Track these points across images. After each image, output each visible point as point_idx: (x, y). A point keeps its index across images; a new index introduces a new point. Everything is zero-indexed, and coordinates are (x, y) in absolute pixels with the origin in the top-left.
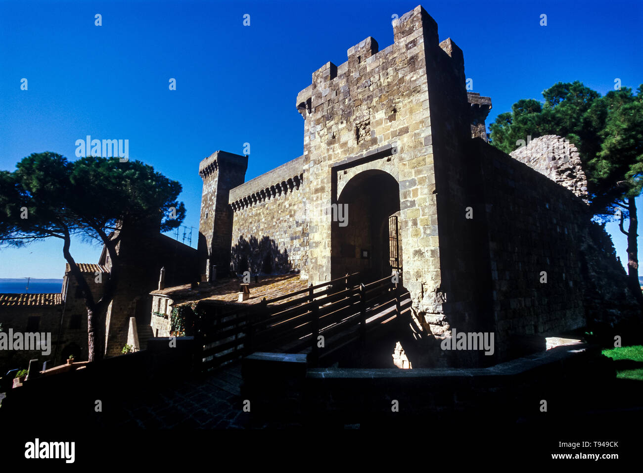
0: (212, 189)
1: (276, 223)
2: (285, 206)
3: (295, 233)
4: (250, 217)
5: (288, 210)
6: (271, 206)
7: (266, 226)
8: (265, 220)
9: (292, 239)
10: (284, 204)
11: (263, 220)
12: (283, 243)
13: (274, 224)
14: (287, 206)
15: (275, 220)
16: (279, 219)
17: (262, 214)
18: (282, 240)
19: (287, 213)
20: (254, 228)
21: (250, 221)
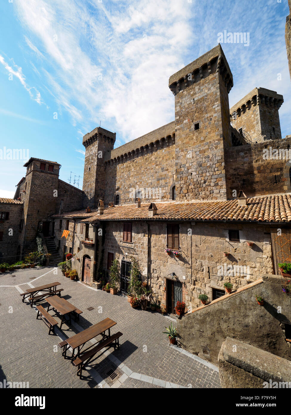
0: (93, 152)
1: (144, 171)
2: (151, 160)
3: (161, 176)
4: (122, 169)
5: (155, 162)
6: (139, 160)
7: (135, 173)
8: (135, 169)
9: (158, 180)
10: (150, 158)
11: (133, 170)
12: (150, 183)
13: (142, 171)
14: (153, 159)
15: (143, 169)
16: (147, 168)
17: (131, 166)
18: (150, 181)
19: (154, 163)
20: (126, 175)
21: (122, 171)
